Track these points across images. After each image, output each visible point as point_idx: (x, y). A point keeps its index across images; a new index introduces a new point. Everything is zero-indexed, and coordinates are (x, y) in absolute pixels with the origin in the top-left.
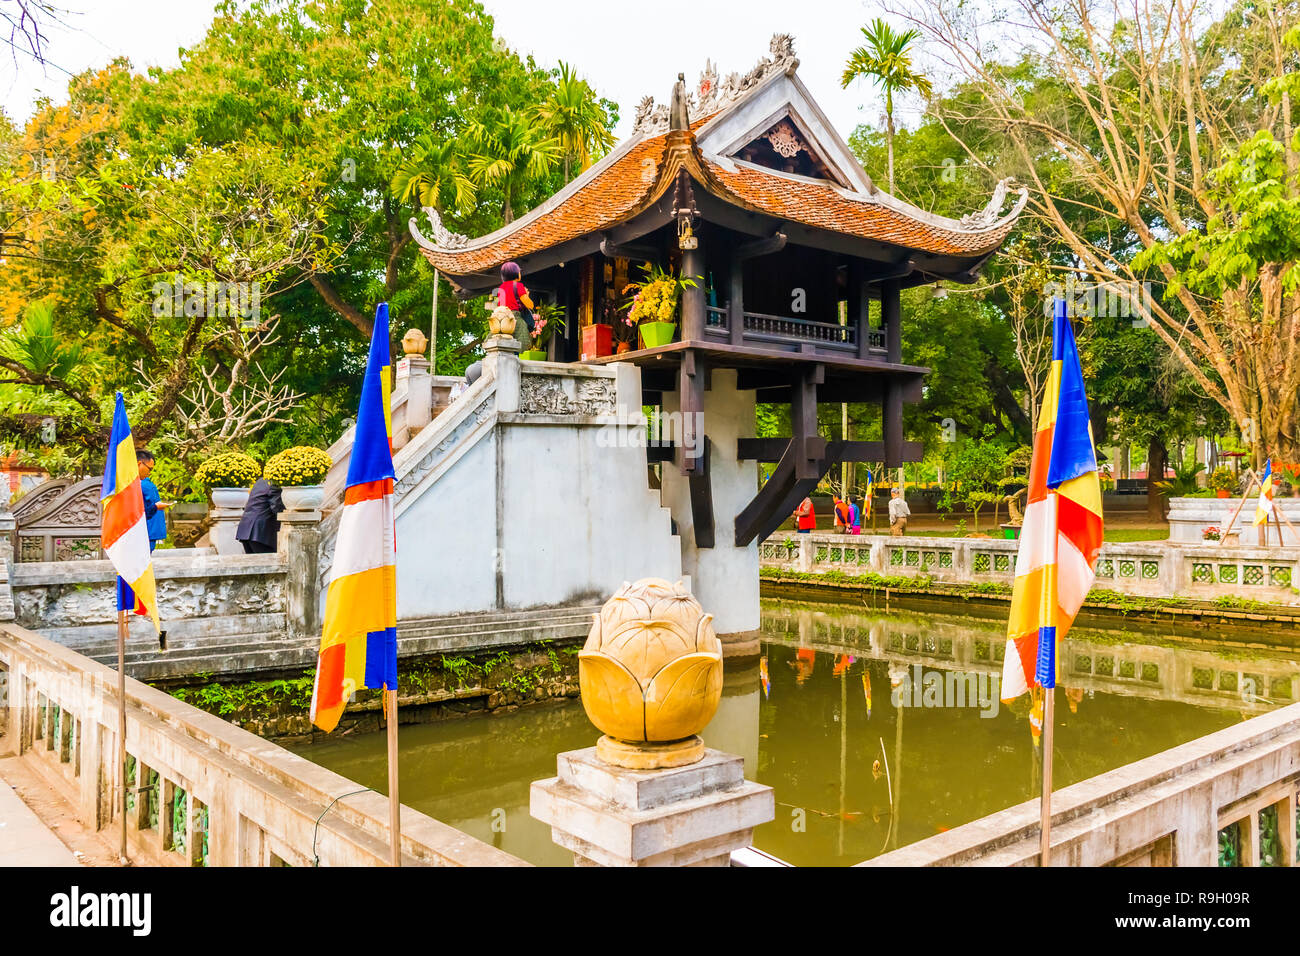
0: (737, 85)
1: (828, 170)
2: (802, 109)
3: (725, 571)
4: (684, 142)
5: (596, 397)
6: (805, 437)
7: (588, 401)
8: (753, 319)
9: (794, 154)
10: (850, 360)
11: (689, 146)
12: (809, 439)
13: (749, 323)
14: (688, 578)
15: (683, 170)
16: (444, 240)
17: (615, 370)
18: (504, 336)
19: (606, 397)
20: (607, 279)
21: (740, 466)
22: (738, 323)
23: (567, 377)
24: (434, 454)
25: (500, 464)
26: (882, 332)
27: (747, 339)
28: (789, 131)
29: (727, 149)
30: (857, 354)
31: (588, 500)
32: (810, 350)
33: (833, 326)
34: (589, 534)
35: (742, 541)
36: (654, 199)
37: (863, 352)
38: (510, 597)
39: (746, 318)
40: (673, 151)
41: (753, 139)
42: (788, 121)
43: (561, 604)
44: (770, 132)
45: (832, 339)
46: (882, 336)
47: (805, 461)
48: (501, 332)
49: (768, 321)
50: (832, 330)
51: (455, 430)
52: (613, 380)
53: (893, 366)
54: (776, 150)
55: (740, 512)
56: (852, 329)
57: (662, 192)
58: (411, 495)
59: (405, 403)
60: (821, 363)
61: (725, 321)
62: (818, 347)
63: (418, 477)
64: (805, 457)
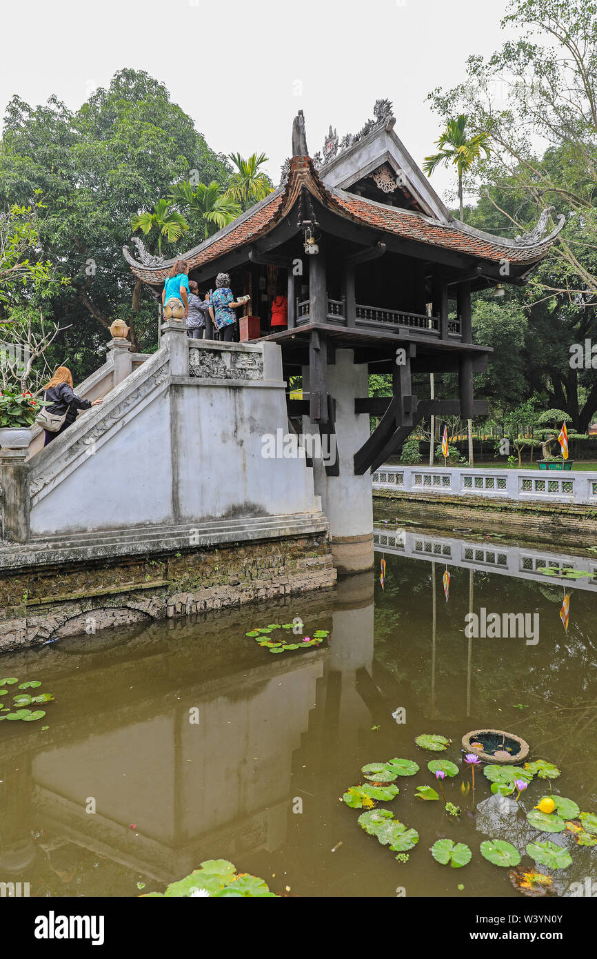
0: (351, 142)
1: (418, 204)
2: (398, 157)
3: (347, 493)
4: (304, 166)
5: (248, 366)
6: (403, 395)
7: (242, 369)
8: (363, 310)
9: (392, 191)
10: (434, 341)
11: (308, 169)
12: (405, 397)
13: (360, 313)
14: (319, 498)
15: (304, 189)
16: (147, 261)
17: (262, 347)
18: (175, 319)
19: (255, 367)
20: (262, 288)
21: (357, 418)
22: (352, 312)
23: (225, 351)
24: (122, 406)
25: (174, 415)
26: (458, 322)
27: (358, 324)
28: (389, 173)
29: (342, 183)
30: (440, 337)
31: (242, 442)
32: (405, 333)
33: (422, 316)
34: (244, 465)
35: (359, 471)
36: (284, 215)
37: (444, 336)
38: (184, 512)
39: (358, 309)
40: (296, 173)
41: (361, 177)
42: (387, 164)
43: (223, 516)
44: (375, 173)
45: (421, 326)
46: (458, 325)
47: (403, 414)
48: (173, 317)
49: (374, 312)
50: (421, 319)
51: (138, 389)
52: (260, 354)
53: (465, 346)
54: (379, 187)
55: (357, 451)
56: (436, 319)
57: (290, 208)
58: (103, 437)
59: (112, 372)
60: (414, 342)
61: (342, 311)
62: (411, 331)
63: (109, 424)
64: (403, 411)
